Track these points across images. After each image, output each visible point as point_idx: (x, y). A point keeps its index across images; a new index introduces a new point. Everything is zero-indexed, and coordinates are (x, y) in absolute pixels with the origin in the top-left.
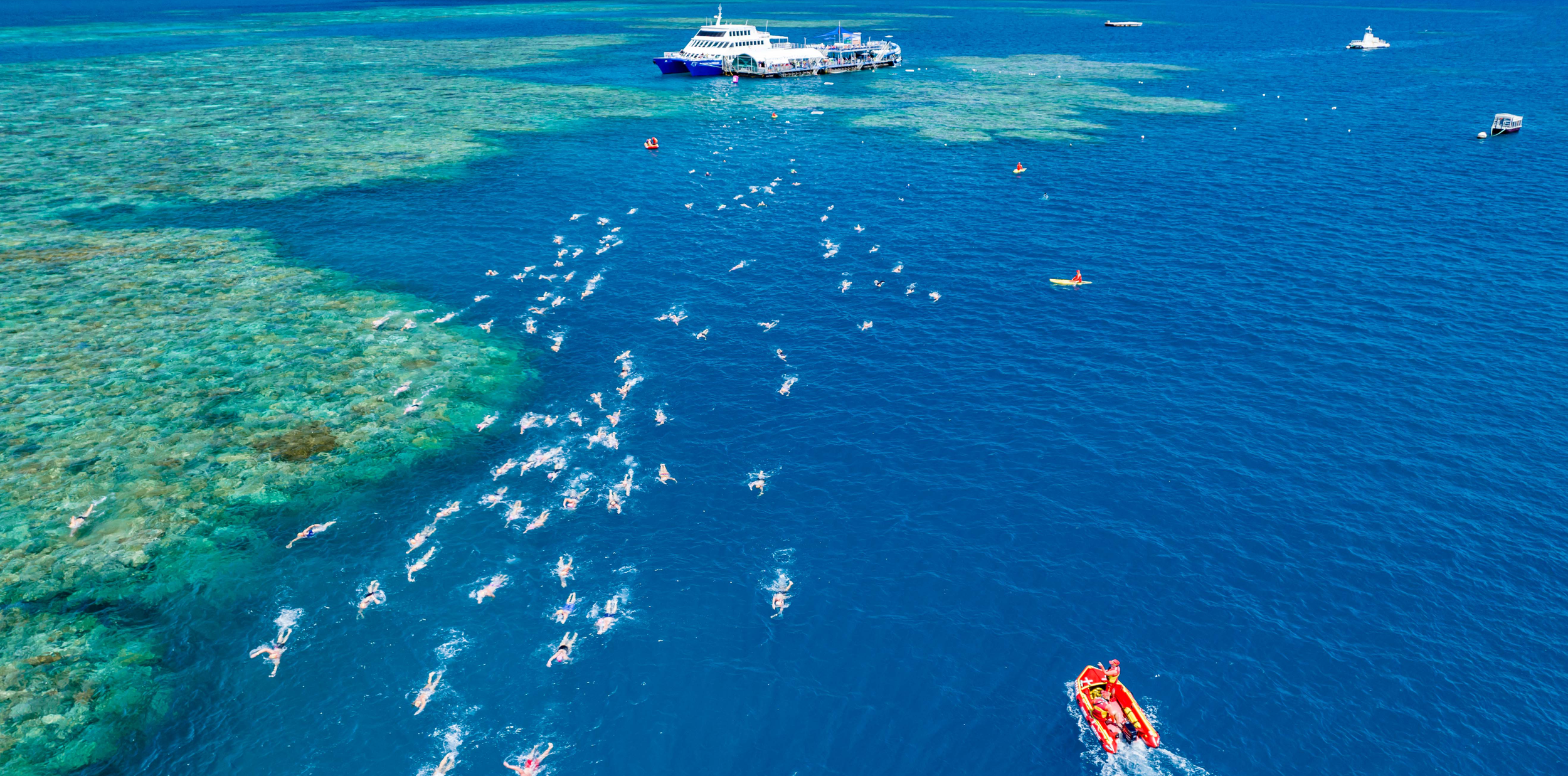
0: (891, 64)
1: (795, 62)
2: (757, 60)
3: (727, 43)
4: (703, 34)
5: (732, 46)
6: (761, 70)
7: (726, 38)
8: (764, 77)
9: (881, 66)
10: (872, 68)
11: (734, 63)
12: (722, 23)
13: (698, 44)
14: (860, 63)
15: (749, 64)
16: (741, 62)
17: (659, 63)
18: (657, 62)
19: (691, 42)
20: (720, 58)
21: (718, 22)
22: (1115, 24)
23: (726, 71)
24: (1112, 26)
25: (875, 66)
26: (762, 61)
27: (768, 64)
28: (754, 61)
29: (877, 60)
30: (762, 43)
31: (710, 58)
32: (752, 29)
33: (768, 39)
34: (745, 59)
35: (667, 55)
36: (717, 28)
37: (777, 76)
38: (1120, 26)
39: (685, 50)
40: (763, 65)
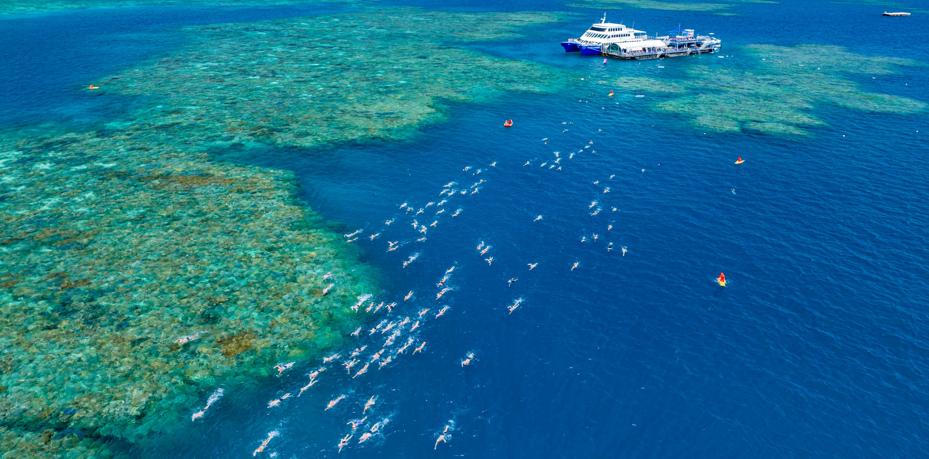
0: (711, 50)
1: (647, 49)
2: (622, 48)
3: (606, 36)
4: (593, 29)
5: (609, 37)
6: (623, 54)
7: (606, 33)
8: (625, 59)
9: (703, 52)
10: (697, 53)
11: (609, 48)
12: (605, 22)
13: (589, 35)
14: (689, 50)
15: (617, 50)
16: (612, 48)
17: (565, 45)
18: (563, 45)
19: (586, 33)
20: (600, 45)
21: (603, 22)
22: (890, 14)
23: (604, 52)
24: (888, 15)
25: (699, 52)
26: (625, 48)
27: (628, 51)
28: (620, 49)
29: (702, 48)
30: (629, 35)
31: (594, 44)
32: (623, 27)
33: (633, 33)
34: (614, 47)
35: (570, 41)
36: (602, 25)
37: (633, 59)
38: (894, 16)
39: (581, 38)
40: (625, 51)
